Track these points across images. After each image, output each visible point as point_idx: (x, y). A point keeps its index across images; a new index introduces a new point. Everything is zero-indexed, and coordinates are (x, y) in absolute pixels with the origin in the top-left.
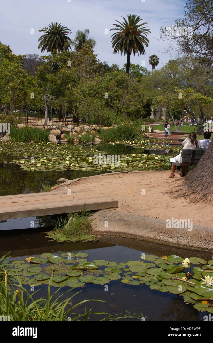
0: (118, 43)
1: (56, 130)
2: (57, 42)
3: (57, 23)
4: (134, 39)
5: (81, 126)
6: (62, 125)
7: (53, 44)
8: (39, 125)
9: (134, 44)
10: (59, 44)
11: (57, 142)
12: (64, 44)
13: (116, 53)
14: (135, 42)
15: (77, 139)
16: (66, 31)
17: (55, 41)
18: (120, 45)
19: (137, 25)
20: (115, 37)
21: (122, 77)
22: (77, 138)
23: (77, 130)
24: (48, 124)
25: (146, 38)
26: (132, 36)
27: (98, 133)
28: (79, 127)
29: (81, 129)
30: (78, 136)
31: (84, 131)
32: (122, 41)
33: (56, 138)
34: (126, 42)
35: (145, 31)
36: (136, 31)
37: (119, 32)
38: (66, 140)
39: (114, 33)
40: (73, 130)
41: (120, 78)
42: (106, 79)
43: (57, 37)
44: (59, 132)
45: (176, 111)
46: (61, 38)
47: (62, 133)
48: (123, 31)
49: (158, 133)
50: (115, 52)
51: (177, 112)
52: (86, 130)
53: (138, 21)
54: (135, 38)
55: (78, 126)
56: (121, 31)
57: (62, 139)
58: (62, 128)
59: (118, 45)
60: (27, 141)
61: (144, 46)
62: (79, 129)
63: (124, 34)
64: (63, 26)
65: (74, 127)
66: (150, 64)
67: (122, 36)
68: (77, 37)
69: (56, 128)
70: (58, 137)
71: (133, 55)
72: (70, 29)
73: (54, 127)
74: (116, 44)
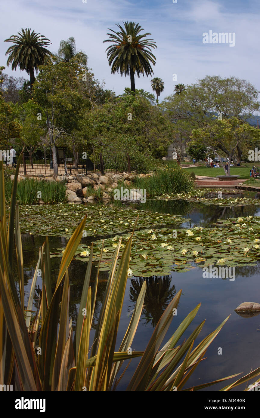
0: (117, 59)
1: (74, 182)
2: (33, 56)
3: (29, 29)
4: (137, 54)
5: (108, 174)
6: (80, 174)
7: (28, 59)
8: (45, 175)
9: (138, 61)
10: (37, 59)
11: (80, 201)
12: (43, 59)
13: (115, 73)
14: (139, 59)
15: (107, 195)
16: (44, 41)
17: (31, 55)
18: (119, 62)
19: (138, 35)
20: (112, 52)
21: (141, 103)
22: (107, 193)
23: (103, 181)
24: (59, 174)
25: (152, 54)
26: (134, 50)
27: (133, 184)
28: (106, 176)
29: (109, 178)
30: (107, 190)
31: (114, 181)
32: (121, 56)
33: (76, 196)
34: (127, 58)
35: (149, 44)
36: (137, 44)
37: (115, 45)
38: (90, 198)
39: (109, 46)
40: (98, 181)
41: (139, 104)
42: (120, 106)
43: (32, 50)
44: (79, 185)
45: (199, 149)
46: (38, 51)
47: (83, 186)
48: (120, 43)
49: (201, 180)
50: (113, 71)
51: (201, 151)
52: (116, 180)
53: (138, 31)
54: (138, 52)
55: (103, 174)
56: (117, 43)
57: (85, 196)
58: (82, 179)
59: (117, 62)
60: (33, 203)
61: (151, 64)
62: (106, 179)
63: (123, 47)
64: (38, 34)
65: (99, 176)
66: (154, 89)
67: (121, 50)
68: (61, 49)
69: (73, 179)
70: (79, 193)
71: (137, 76)
72: (49, 39)
73: (71, 177)
74: (114, 60)
